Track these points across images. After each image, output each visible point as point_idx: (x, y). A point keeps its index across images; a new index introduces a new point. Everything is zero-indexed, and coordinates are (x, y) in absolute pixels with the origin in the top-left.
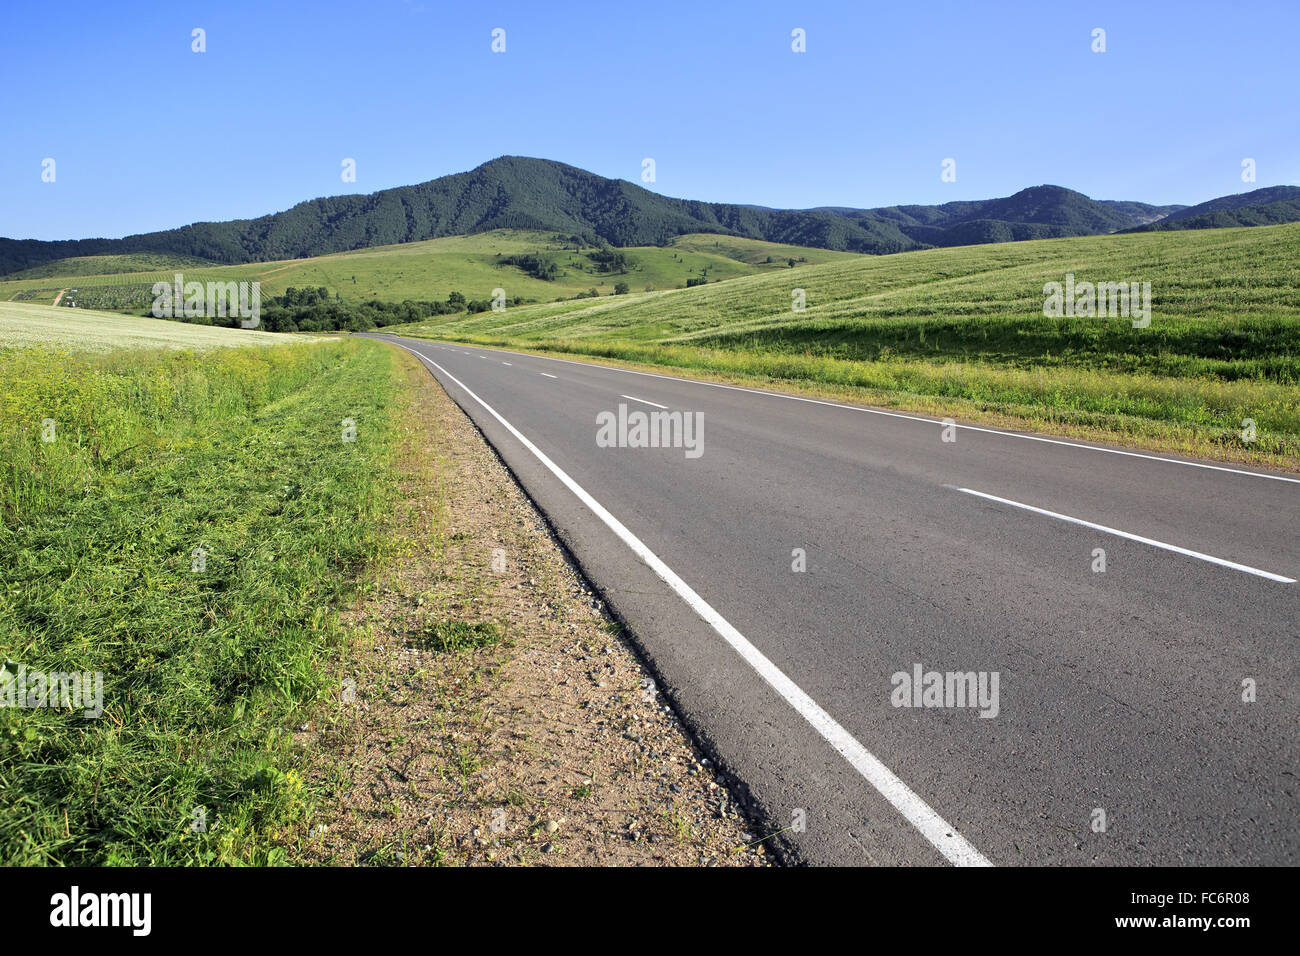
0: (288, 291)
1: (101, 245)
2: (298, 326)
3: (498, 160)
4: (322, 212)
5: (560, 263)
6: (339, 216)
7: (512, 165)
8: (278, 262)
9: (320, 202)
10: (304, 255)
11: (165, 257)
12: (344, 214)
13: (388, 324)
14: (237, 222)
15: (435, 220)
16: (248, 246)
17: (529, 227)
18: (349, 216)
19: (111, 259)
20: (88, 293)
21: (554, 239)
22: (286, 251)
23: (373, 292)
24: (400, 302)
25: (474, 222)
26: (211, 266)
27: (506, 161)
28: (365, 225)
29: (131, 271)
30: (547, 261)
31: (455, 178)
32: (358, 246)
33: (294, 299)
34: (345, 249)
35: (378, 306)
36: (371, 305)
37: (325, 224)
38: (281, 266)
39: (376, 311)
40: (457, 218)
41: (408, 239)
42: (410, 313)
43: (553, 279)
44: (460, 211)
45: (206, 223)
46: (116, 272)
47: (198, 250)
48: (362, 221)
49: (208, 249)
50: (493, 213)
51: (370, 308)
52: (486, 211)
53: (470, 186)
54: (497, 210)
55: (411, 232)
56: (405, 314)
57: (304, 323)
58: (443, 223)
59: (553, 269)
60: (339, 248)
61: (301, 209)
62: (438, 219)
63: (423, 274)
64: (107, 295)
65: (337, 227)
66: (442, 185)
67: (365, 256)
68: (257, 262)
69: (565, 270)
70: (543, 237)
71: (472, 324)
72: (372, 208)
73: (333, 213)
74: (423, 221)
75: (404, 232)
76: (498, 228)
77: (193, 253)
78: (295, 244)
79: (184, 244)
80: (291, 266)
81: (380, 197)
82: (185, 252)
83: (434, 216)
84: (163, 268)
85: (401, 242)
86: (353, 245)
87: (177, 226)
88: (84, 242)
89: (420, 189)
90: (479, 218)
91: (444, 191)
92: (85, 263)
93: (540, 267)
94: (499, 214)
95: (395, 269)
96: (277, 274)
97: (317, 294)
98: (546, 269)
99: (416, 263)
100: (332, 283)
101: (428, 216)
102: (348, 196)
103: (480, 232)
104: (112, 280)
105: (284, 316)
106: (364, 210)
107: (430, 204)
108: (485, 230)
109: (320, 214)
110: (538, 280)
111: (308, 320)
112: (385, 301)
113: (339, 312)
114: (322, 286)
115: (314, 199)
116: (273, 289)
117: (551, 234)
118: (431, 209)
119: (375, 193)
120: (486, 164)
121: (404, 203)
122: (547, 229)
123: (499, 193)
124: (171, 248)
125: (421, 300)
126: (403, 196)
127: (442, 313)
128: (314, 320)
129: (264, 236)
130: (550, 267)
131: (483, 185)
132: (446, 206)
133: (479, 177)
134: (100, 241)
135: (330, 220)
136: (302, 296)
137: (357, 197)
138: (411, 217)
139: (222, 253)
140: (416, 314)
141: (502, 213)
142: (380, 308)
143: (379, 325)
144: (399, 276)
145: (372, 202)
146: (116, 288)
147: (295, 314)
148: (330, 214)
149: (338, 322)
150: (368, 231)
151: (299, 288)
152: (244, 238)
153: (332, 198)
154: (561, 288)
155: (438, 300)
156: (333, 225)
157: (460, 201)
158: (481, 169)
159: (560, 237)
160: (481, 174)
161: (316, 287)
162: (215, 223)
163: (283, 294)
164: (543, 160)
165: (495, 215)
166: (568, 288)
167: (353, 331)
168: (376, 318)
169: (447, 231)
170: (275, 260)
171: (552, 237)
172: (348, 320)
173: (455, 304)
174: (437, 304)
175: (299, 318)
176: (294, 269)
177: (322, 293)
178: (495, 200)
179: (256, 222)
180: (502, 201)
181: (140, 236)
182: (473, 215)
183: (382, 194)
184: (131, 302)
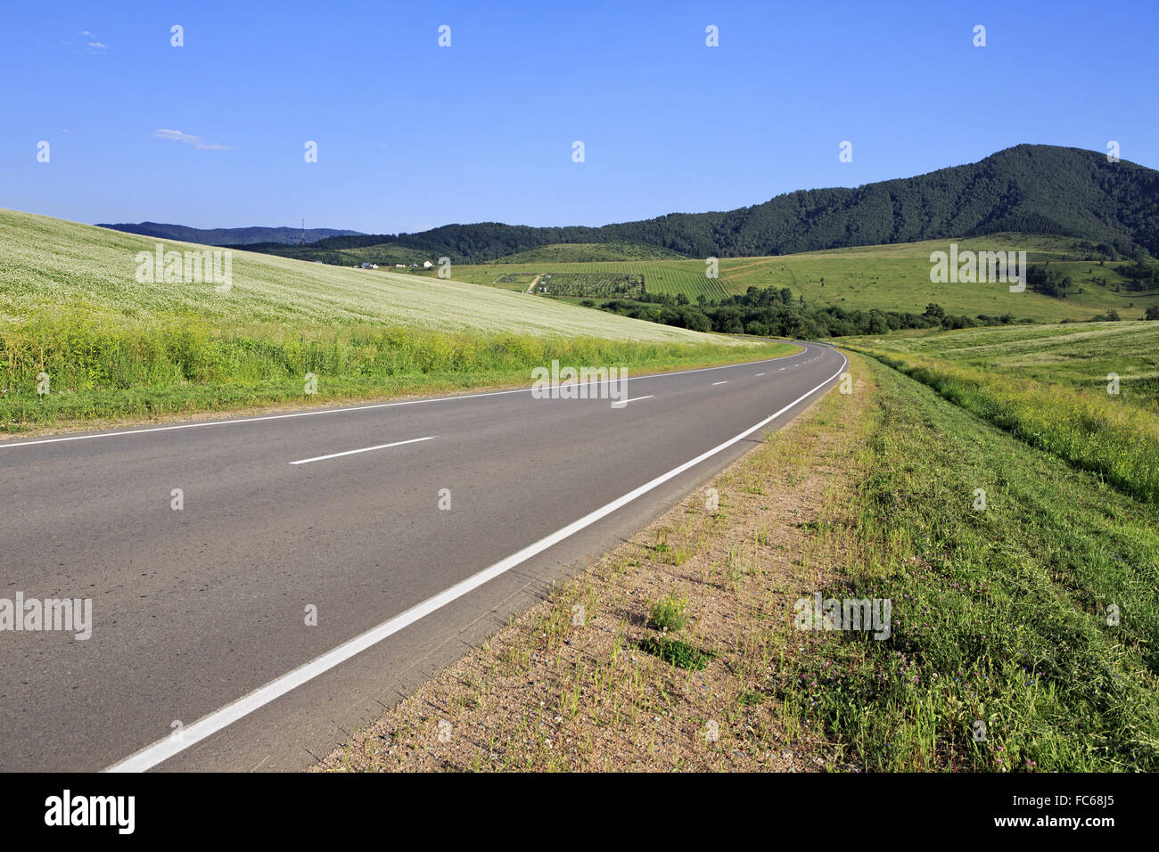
0: (749, 291)
1: (581, 233)
2: (745, 328)
3: (1012, 149)
4: (801, 206)
5: (1076, 277)
6: (819, 211)
7: (1030, 155)
8: (745, 259)
9: (800, 195)
10: (775, 252)
11: (637, 248)
12: (824, 208)
13: (845, 333)
14: (711, 214)
15: (927, 218)
16: (719, 239)
17: (1043, 232)
18: (830, 210)
19: (588, 248)
20: (560, 279)
21: (1074, 247)
22: (758, 247)
23: (842, 297)
24: (867, 310)
25: (974, 224)
26: (680, 259)
27: (1024, 151)
28: (845, 222)
29: (604, 260)
30: (1058, 274)
31: (957, 171)
32: (835, 245)
33: (755, 299)
34: (820, 248)
35: (837, 313)
36: (830, 311)
37: (802, 219)
38: (748, 263)
39: (834, 318)
40: (953, 217)
41: (892, 240)
42: (871, 323)
43: (1064, 296)
44: (958, 209)
45: (680, 214)
46: (591, 260)
47: (669, 242)
48: (844, 219)
49: (679, 241)
50: (1000, 211)
51: (827, 314)
52: (990, 210)
53: (974, 180)
54: (1005, 209)
55: (897, 231)
56: (866, 324)
57: (753, 325)
58: (936, 222)
59: (1066, 283)
60: (813, 247)
61: (779, 202)
62: (930, 218)
63: (901, 280)
64: (576, 283)
65: (814, 223)
66: (939, 179)
67: (840, 256)
68: (726, 256)
69: (1081, 285)
70: (1059, 243)
71: (931, 342)
72: (856, 203)
73: (812, 208)
74: (913, 221)
75: (889, 231)
76: (1003, 231)
77: (664, 244)
78: (767, 240)
79: (656, 235)
80: (757, 263)
81: (868, 190)
82: (656, 243)
83: (926, 214)
84: (633, 258)
85: (884, 243)
86: (830, 244)
87: (652, 217)
88: (568, 229)
89: (914, 182)
90: (981, 217)
91: (942, 186)
92: (564, 250)
93: (1048, 279)
94: (1006, 214)
95: (871, 273)
96: (742, 271)
97: (779, 295)
98: (1057, 283)
99: (895, 267)
100: (798, 284)
101: (920, 215)
102: (831, 189)
103: (980, 234)
104: (585, 268)
105: (732, 316)
106: (847, 206)
107: (924, 200)
108: (986, 233)
109: (798, 208)
110: (1044, 297)
111: (757, 323)
112: (846, 308)
113: (791, 317)
114: (787, 287)
115: (793, 191)
116: (735, 287)
117: (1071, 241)
118: (924, 206)
119: (862, 187)
120: (997, 154)
121: (893, 198)
122: (1067, 234)
123: (1009, 189)
124: (644, 239)
125: (892, 310)
126: (892, 190)
127: (913, 326)
128: (764, 323)
129: (736, 230)
130: (1061, 281)
131: (990, 179)
132: (942, 204)
133: (987, 169)
134: (581, 230)
135: (808, 214)
136: (763, 296)
137: (841, 190)
138: (899, 215)
139: (692, 246)
140: (878, 325)
141: (1011, 214)
142: (840, 316)
143: (834, 334)
144: (874, 281)
145: (857, 196)
146: (585, 276)
147: (744, 315)
148: (809, 209)
149: (786, 327)
150: (848, 228)
151: (762, 287)
152: (716, 231)
153: (813, 192)
154: (1073, 307)
155: (910, 312)
156: (811, 221)
157: (959, 198)
158: (989, 161)
159: (1082, 245)
160: (990, 166)
161: (780, 287)
162: (690, 214)
163: (744, 293)
164: (1072, 149)
165: (1001, 215)
166: (1081, 309)
167: (799, 338)
168: (833, 327)
169: (940, 233)
170: (744, 256)
171: (1071, 244)
172: (796, 326)
173: (931, 318)
174: (908, 316)
175: (749, 319)
176: (761, 266)
177: (785, 295)
178: (1005, 196)
179: (731, 215)
180: (1013, 197)
181: (617, 225)
182: (972, 215)
183: (869, 187)
184: (596, 291)
